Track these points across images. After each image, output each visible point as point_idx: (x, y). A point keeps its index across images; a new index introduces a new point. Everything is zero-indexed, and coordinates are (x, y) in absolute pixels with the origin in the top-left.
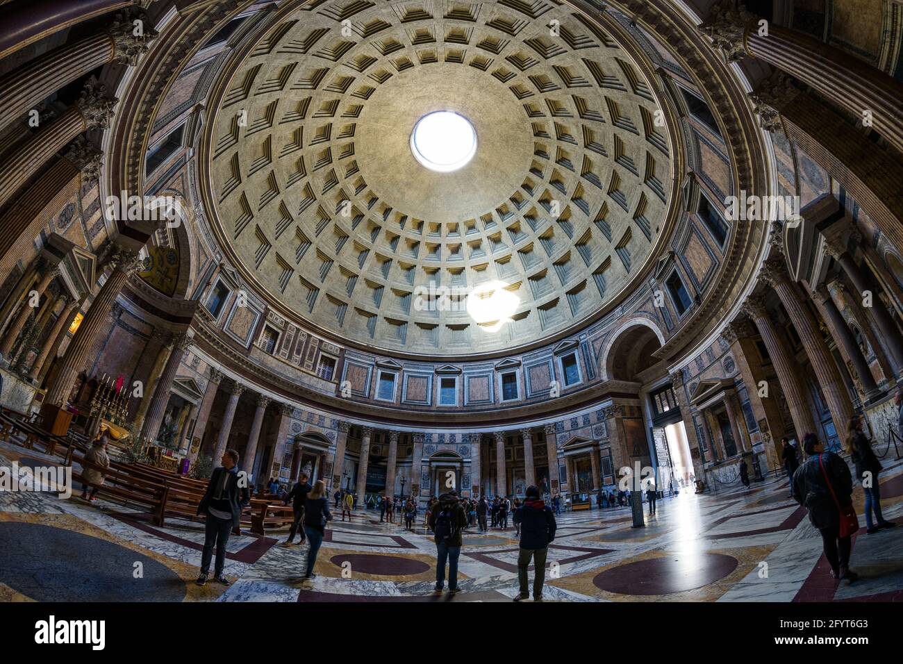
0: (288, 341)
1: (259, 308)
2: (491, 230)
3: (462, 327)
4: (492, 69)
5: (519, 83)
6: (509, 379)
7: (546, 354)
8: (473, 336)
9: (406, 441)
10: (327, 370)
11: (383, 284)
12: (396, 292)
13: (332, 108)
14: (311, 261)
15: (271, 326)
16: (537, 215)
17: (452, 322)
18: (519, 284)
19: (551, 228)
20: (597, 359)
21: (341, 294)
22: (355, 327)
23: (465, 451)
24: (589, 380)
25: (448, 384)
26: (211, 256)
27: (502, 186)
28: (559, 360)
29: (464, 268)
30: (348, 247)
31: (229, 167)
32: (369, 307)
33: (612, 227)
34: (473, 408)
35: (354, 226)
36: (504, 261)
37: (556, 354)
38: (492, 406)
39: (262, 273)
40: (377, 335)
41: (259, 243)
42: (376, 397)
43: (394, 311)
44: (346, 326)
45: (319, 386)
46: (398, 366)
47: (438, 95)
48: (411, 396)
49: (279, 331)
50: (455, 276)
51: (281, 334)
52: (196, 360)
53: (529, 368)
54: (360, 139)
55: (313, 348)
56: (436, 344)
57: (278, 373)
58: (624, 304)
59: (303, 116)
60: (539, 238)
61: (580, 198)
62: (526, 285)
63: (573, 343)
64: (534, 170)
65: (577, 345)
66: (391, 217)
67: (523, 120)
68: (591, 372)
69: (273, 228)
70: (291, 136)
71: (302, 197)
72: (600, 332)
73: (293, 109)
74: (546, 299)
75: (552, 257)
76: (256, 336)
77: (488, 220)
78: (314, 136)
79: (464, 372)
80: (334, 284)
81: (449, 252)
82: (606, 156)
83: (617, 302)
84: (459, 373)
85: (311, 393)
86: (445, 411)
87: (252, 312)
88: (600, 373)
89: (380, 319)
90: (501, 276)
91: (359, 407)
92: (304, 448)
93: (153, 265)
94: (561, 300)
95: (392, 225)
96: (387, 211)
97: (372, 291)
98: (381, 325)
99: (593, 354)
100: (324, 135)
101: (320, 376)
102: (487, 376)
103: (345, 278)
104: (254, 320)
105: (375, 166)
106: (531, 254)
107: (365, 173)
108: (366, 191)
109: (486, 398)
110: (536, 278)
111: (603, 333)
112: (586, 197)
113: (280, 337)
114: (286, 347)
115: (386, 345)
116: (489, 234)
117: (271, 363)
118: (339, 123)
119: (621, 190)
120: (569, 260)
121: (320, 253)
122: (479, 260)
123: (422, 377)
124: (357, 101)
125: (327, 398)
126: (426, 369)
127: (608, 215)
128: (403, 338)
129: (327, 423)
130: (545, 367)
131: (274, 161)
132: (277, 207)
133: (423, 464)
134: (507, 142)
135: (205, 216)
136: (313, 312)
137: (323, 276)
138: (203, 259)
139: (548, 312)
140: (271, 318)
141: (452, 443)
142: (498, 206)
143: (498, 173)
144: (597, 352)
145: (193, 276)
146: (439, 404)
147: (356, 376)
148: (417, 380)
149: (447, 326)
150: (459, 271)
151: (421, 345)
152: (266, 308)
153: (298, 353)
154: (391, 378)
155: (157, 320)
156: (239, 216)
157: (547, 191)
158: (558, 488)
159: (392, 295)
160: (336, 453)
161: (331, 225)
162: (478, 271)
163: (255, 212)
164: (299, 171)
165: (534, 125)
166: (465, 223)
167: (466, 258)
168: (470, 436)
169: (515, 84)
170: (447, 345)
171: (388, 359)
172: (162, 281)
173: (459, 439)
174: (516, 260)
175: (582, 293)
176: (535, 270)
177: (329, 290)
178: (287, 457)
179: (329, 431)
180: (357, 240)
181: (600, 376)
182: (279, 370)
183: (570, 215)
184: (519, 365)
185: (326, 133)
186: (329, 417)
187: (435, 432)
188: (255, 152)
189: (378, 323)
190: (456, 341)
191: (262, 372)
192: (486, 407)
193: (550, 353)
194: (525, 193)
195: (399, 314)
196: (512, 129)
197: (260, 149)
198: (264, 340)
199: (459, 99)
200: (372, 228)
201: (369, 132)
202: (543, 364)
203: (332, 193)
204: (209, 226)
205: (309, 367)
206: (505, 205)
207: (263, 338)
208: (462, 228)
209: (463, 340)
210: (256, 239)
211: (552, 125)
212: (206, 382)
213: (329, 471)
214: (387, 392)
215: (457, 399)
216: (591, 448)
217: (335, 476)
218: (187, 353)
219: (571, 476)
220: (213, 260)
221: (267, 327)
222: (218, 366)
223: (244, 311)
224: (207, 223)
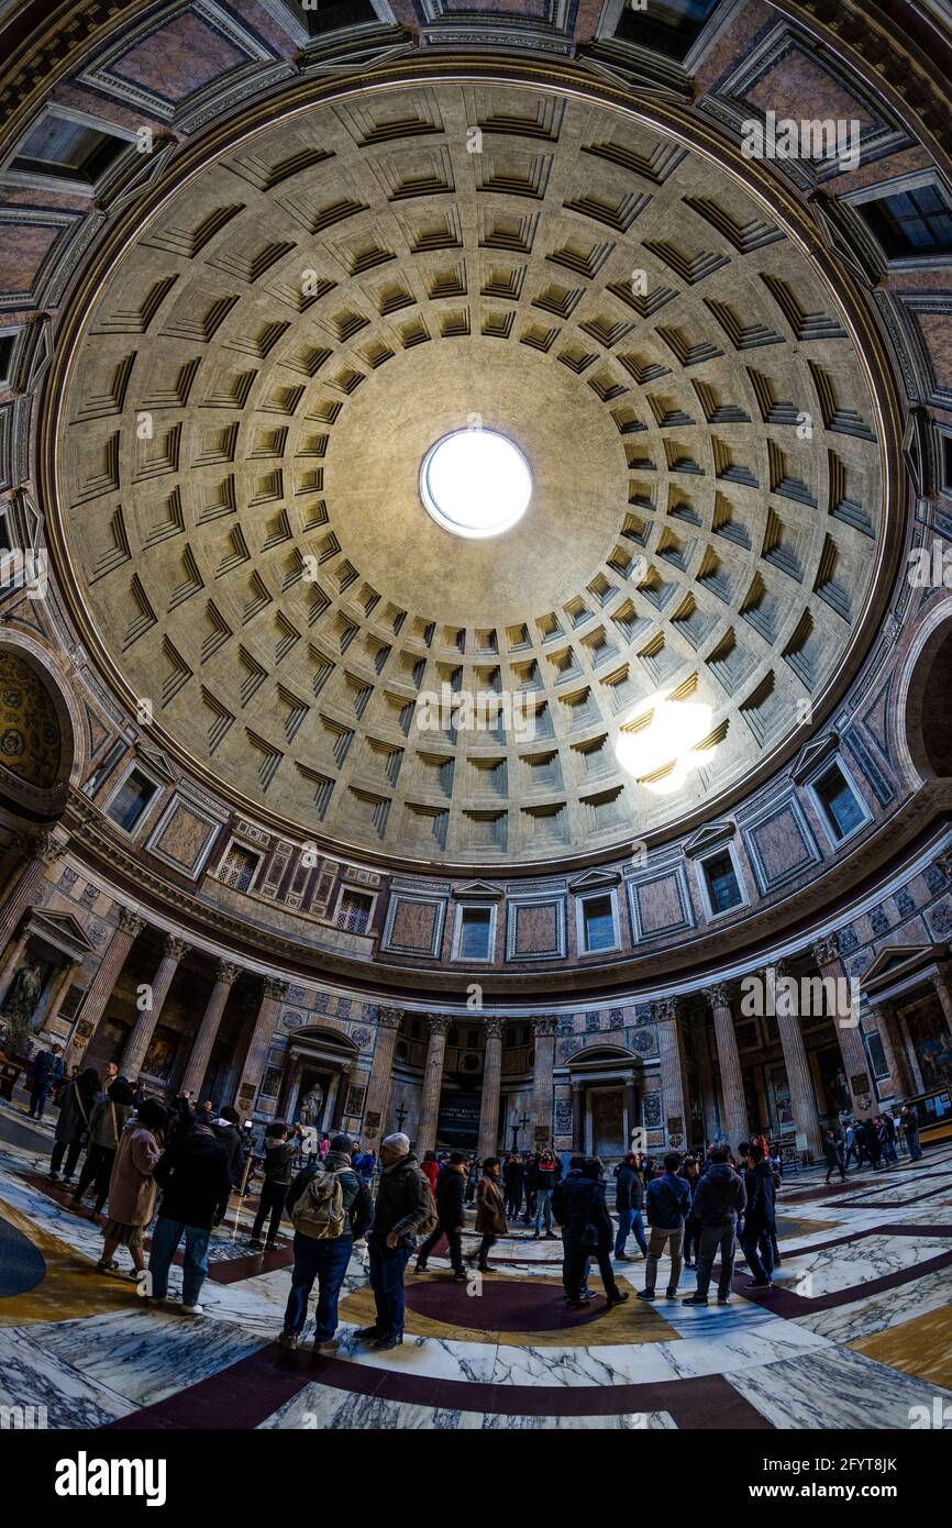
0: (278, 869)
1: (218, 816)
2: (614, 604)
3: (610, 796)
4: (476, 324)
5: (530, 324)
6: (718, 868)
7: (781, 789)
8: (634, 806)
9: (519, 1037)
10: (359, 916)
11: (451, 754)
12: (479, 763)
13: (274, 485)
14: (315, 739)
15: (243, 844)
16: (678, 541)
17: (589, 791)
18: (694, 677)
19: (710, 550)
20: (885, 752)
21: (379, 785)
22: (411, 837)
23: (645, 1042)
24: (884, 807)
25: (596, 909)
26: (115, 731)
27: (600, 517)
28: (809, 793)
29: (589, 688)
30: (377, 703)
31: (130, 599)
32: (433, 798)
33: (806, 481)
34: (652, 947)
35: (379, 669)
36: (653, 650)
37: (799, 781)
38: (692, 934)
39: (221, 760)
40: (452, 844)
41: (212, 716)
42: (455, 956)
43: (481, 797)
44: (392, 837)
45: (340, 944)
46: (494, 892)
47: (428, 409)
48: (524, 946)
49: (259, 852)
50: (578, 709)
51: (262, 858)
52: (91, 894)
53: (753, 832)
54: (341, 523)
55: (327, 879)
56: (566, 841)
57: (256, 923)
58: (893, 605)
59: (233, 508)
60: (698, 579)
61: (730, 466)
62: (707, 675)
63: (825, 742)
64: (638, 463)
65: (834, 743)
66: (437, 638)
67: (572, 386)
68: (883, 788)
69: (235, 690)
70: (226, 544)
71: (277, 636)
72: (873, 691)
73: (214, 501)
74: (749, 687)
75: (732, 603)
76: (213, 861)
77: (603, 589)
78: (266, 536)
79: (624, 878)
80: (363, 767)
81: (555, 669)
82: (721, 353)
83: (880, 608)
84: (617, 881)
85: (319, 956)
86: (597, 964)
87: (204, 822)
88: (902, 778)
89: (455, 814)
90: (658, 677)
91: (419, 976)
92: (302, 1056)
93: (24, 746)
94: (777, 674)
95: (444, 650)
96: (429, 630)
97: (435, 770)
98: (459, 826)
99: (874, 747)
100: (281, 532)
101: (345, 927)
102: (673, 874)
103: (382, 758)
104: (208, 836)
105: (382, 561)
106: (695, 617)
107: (369, 576)
108: (381, 606)
109: (678, 918)
110: (721, 654)
111: (878, 691)
112: (738, 458)
113: (260, 862)
114: (274, 879)
115: (471, 858)
116: (612, 612)
117: (243, 905)
118: (299, 511)
119: (780, 398)
120: (764, 591)
121: (329, 723)
122: (611, 665)
123: (544, 906)
124: (311, 464)
125: (361, 966)
126: (550, 889)
127: (789, 463)
128: (502, 842)
129: (356, 1011)
130: (784, 819)
131: (208, 585)
132: (236, 658)
133: (556, 1081)
134: (571, 436)
135: (92, 666)
136: (326, 818)
137: (341, 759)
138: (99, 734)
139: (762, 708)
140: (242, 833)
141: (616, 1029)
142: (608, 555)
143: (583, 498)
144: (881, 738)
145: (79, 756)
146: (581, 951)
147: (414, 922)
148: (536, 912)
149: (581, 800)
150: (583, 697)
151: (538, 845)
152: (232, 814)
153: (298, 887)
154: (483, 917)
155: (23, 822)
156: (167, 674)
157: (671, 486)
159: (472, 770)
160: (374, 1066)
161: (337, 673)
162: (615, 684)
163: (195, 667)
164: (259, 597)
165: (592, 383)
166: (566, 609)
167: (587, 668)
168: (653, 1006)
169: (525, 330)
170: (589, 834)
171: (474, 883)
172: (37, 772)
173: (630, 1019)
174: (676, 640)
175: (813, 638)
176: (713, 641)
177: (354, 781)
178: (270, 1075)
179: (359, 1026)
180: (389, 689)
181: (904, 786)
182: (259, 918)
183: (730, 507)
184: (731, 831)
185: (281, 527)
186: (359, 1000)
187: (578, 1010)
188: (173, 576)
189: (452, 823)
190: (604, 824)
192: (680, 938)
193: (786, 785)
194: (641, 512)
195: (492, 801)
196: (566, 410)
197: (180, 569)
198: (232, 868)
199: (463, 402)
200: (412, 664)
201: (350, 508)
202: (779, 813)
203: (325, 622)
204: (104, 685)
205: (320, 911)
206: (619, 549)
207: (229, 865)
208: (564, 620)
209: (617, 820)
210: (207, 710)
211: (617, 365)
212: (110, 930)
213: (359, 1104)
214: (476, 945)
215: (617, 935)
216: (934, 969)
217: (369, 1113)
218: (70, 877)
219: (897, 1056)
220: (120, 738)
221: (236, 847)
222: (134, 905)
223: (188, 820)
224: (100, 680)
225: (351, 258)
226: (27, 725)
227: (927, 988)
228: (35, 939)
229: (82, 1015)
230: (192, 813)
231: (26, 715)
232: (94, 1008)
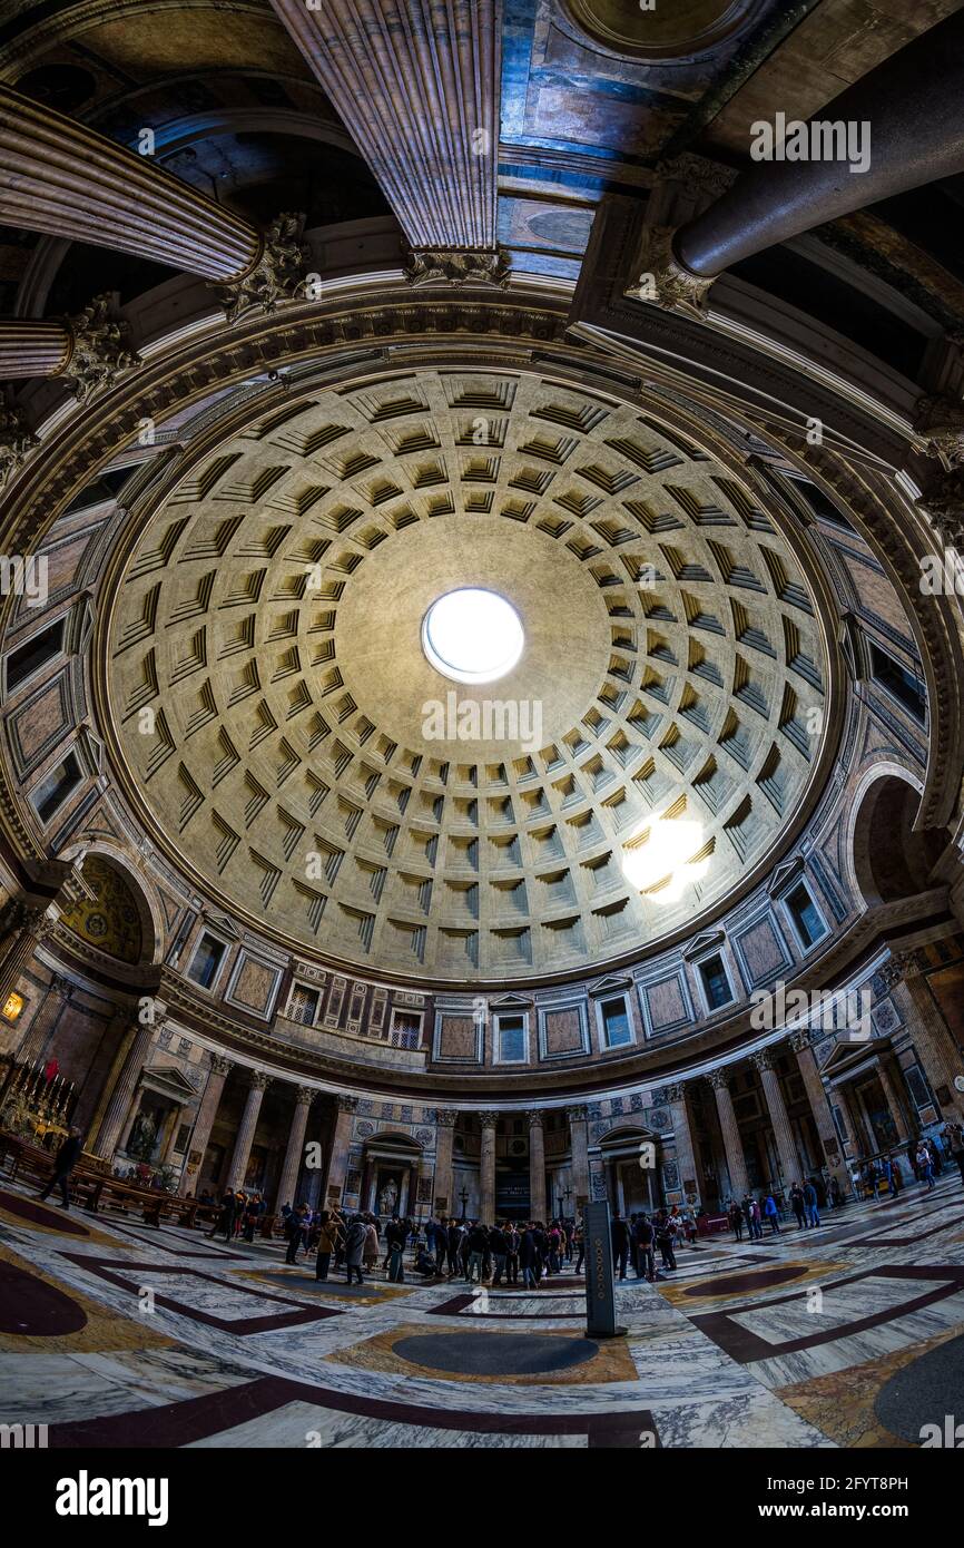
0: (336, 1002)
1: (280, 962)
2: (607, 734)
3: (619, 906)
4: (460, 504)
5: (508, 500)
6: (712, 970)
7: (760, 902)
8: (639, 916)
9: (556, 1123)
10: (410, 1033)
11: (475, 880)
12: (501, 885)
13: (292, 660)
14: (353, 879)
15: (304, 984)
16: (659, 677)
17: (600, 903)
18: (683, 798)
19: (688, 686)
20: (839, 877)
21: (414, 914)
22: (446, 959)
23: (662, 1120)
24: (839, 923)
25: (614, 1009)
26: (184, 904)
27: (587, 659)
28: (782, 906)
29: (591, 811)
30: (404, 841)
31: (180, 784)
32: (463, 920)
33: (765, 634)
34: (662, 1040)
35: (403, 809)
36: (646, 773)
37: (774, 896)
38: (693, 1028)
39: (275, 911)
40: (484, 961)
41: (262, 873)
42: (496, 1060)
43: (505, 916)
44: (430, 960)
45: (397, 1060)
46: (525, 1002)
47: (423, 577)
48: (555, 1046)
49: (319, 989)
50: (584, 829)
51: (322, 993)
52: (185, 1046)
53: (740, 938)
54: (354, 685)
55: (379, 1004)
56: (583, 950)
57: (324, 1051)
58: (841, 754)
59: (258, 686)
60: (680, 711)
61: (700, 615)
62: (693, 796)
63: (793, 864)
64: (617, 611)
65: (801, 863)
66: (452, 776)
67: (551, 548)
68: (838, 907)
69: (278, 845)
70: (255, 718)
71: (309, 792)
72: (828, 825)
73: (240, 682)
74: (730, 808)
75: (711, 733)
76: (280, 1002)
77: (596, 721)
78: (289, 705)
79: (635, 981)
80: (398, 900)
81: (560, 795)
82: (682, 526)
83: (831, 757)
84: (629, 984)
85: (381, 1073)
86: (617, 1058)
87: (268, 969)
88: (852, 901)
89: (484, 935)
90: (650, 797)
91: (467, 1081)
92: (377, 1158)
93: (107, 928)
94: (753, 797)
95: (458, 787)
96: (443, 770)
97: (462, 895)
98: (488, 944)
99: (830, 872)
100: (301, 700)
101: (399, 1044)
102: (675, 976)
103: (414, 889)
104: (274, 980)
105: (395, 711)
106: (680, 744)
107: (386, 727)
108: (399, 752)
109: (682, 1015)
110: (705, 777)
111: (832, 825)
112: (707, 608)
113: (321, 998)
114: (334, 1011)
115: (501, 974)
116: (606, 741)
117: (310, 1036)
118: (316, 678)
120: (738, 723)
121: (364, 864)
122: (609, 789)
123: (569, 1010)
124: (322, 637)
125: (417, 1078)
126: (572, 995)
127: (749, 616)
128: (526, 954)
129: (417, 1115)
130: (764, 928)
131: (244, 758)
132: (276, 816)
133: (591, 1157)
134: (555, 591)
135: (158, 853)
136: (371, 950)
137: (378, 894)
138: (172, 910)
139: (743, 826)
140: (302, 974)
141: (637, 1111)
142: (598, 691)
143: (571, 643)
144: (836, 865)
145: (159, 932)
146: (603, 1048)
147: (458, 1034)
148: (562, 1016)
149: (593, 912)
150: (587, 819)
151: (560, 957)
152: (291, 958)
153: (355, 1016)
154: (518, 1023)
155: (120, 994)
156: (218, 842)
157: (649, 631)
158: (840, 1155)
159: (495, 892)
160: (437, 1160)
161: (366, 817)
162: (615, 805)
163: (241, 832)
164: (289, 759)
165: (570, 546)
166: (565, 740)
167: (589, 793)
168: (665, 1090)
169: (504, 505)
170: (602, 943)
171: (506, 995)
172: (123, 948)
173: (647, 1102)
174: (664, 765)
175: (781, 766)
176: (696, 767)
177: (392, 913)
178: (352, 1177)
179: (421, 1128)
180: (413, 826)
181: (854, 908)
182: (326, 1046)
183: (703, 649)
184: (721, 939)
185: (302, 696)
186: (418, 1105)
187: (604, 1097)
188: (213, 755)
189: (482, 942)
190: (616, 933)
192: (684, 1032)
193: (764, 899)
194: (624, 653)
195: (515, 919)
196: (547, 569)
197: (217, 748)
198: (297, 1005)
199: (454, 568)
200: (432, 801)
201: (361, 670)
202: (759, 923)
203: (349, 773)
204: (170, 866)
205: (377, 1033)
206: (607, 686)
207: (295, 1003)
208: (564, 750)
209: (626, 928)
210: (256, 866)
211: (591, 531)
212: (205, 1074)
213: (428, 1192)
214: (513, 1049)
215: (632, 1032)
216: (875, 1059)
217: (438, 1199)
218: (168, 1035)
219: (855, 1126)
220: (189, 909)
221: (298, 987)
222: (221, 1050)
223: (255, 970)
224: (166, 862)
225: (340, 466)
226: (108, 908)
227: (871, 1073)
228: (149, 1092)
229: (192, 1146)
230: (257, 963)
231: (106, 900)
232: (200, 1140)
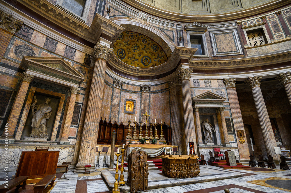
1: (232, 27)
15: (251, 29)
26: (174, 29)
49: (261, 27)
51: (264, 27)
52: (208, 82)
76: (243, 42)
87: (228, 33)
104: (234, 36)
113: (265, 29)
114: (277, 31)
117: (272, 48)
135: (150, 16)
138: (170, 34)
140: (247, 26)
191: (268, 58)
204: (158, 19)
207: (250, 42)
212: (224, 90)
218: (197, 81)
220: (177, 30)
221: (248, 32)
222: (226, 76)
223: (222, 37)
224: (156, 18)
226: (146, 52)
228: (201, 109)
229: (235, 128)
230: (221, 34)
231: (143, 49)
232: (239, 123)
